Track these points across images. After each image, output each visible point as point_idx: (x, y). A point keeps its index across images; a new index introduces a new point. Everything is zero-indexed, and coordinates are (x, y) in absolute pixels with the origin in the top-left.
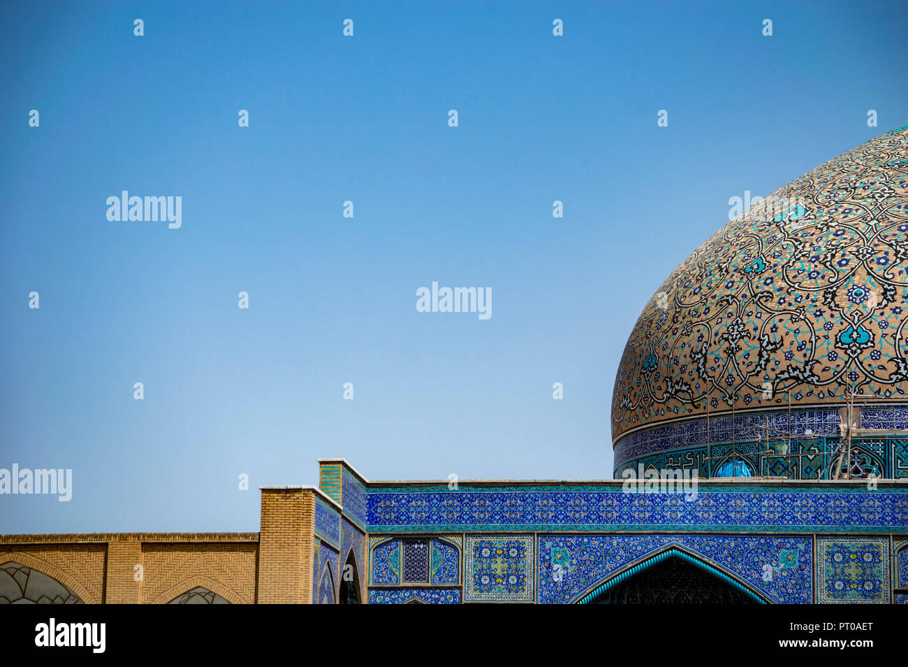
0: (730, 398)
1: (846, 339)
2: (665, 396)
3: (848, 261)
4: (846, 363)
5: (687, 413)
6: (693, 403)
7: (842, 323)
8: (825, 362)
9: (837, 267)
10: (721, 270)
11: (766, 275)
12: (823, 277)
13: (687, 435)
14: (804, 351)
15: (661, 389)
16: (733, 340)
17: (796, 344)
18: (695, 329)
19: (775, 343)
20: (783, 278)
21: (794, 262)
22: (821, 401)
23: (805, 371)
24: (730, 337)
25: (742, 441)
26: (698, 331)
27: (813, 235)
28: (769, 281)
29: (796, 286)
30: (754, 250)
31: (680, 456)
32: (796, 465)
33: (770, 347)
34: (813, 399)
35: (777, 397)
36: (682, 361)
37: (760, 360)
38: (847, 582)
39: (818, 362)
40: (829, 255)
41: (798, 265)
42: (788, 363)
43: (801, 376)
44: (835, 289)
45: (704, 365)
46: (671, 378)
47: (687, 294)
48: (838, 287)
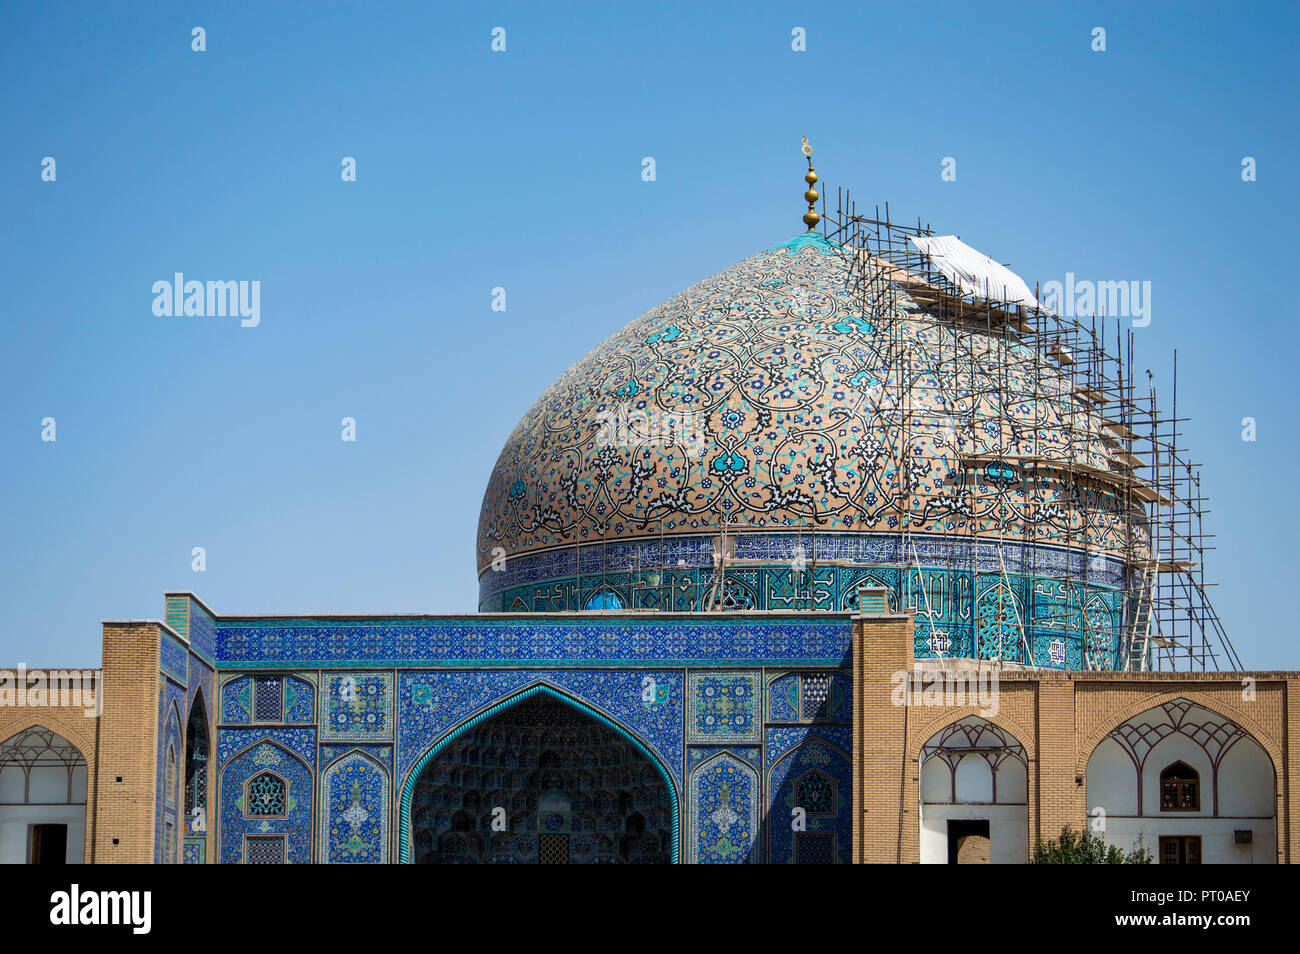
0: (601, 527)
1: (720, 466)
2: (533, 525)
3: (722, 384)
4: (720, 490)
5: (556, 543)
6: (562, 532)
7: (716, 449)
8: (699, 489)
9: (712, 391)
10: (592, 393)
11: (639, 398)
12: (697, 401)
13: (556, 566)
14: (678, 478)
15: (529, 518)
16: (604, 466)
17: (669, 471)
18: (565, 455)
19: (647, 470)
20: (657, 402)
21: (667, 386)
22: (695, 530)
23: (678, 499)
24: (602, 464)
25: (612, 572)
26: (568, 457)
27: (687, 356)
28: (641, 405)
29: (670, 410)
30: (626, 372)
31: (549, 588)
32: (668, 596)
33: (642, 474)
34: (686, 528)
35: (649, 526)
36: (551, 488)
37: (632, 487)
38: (718, 717)
39: (691, 489)
40: (703, 378)
41: (672, 388)
42: (661, 490)
43: (674, 504)
44: (709, 413)
45: (574, 492)
46: (539, 506)
47: (557, 418)
48: (712, 412)
